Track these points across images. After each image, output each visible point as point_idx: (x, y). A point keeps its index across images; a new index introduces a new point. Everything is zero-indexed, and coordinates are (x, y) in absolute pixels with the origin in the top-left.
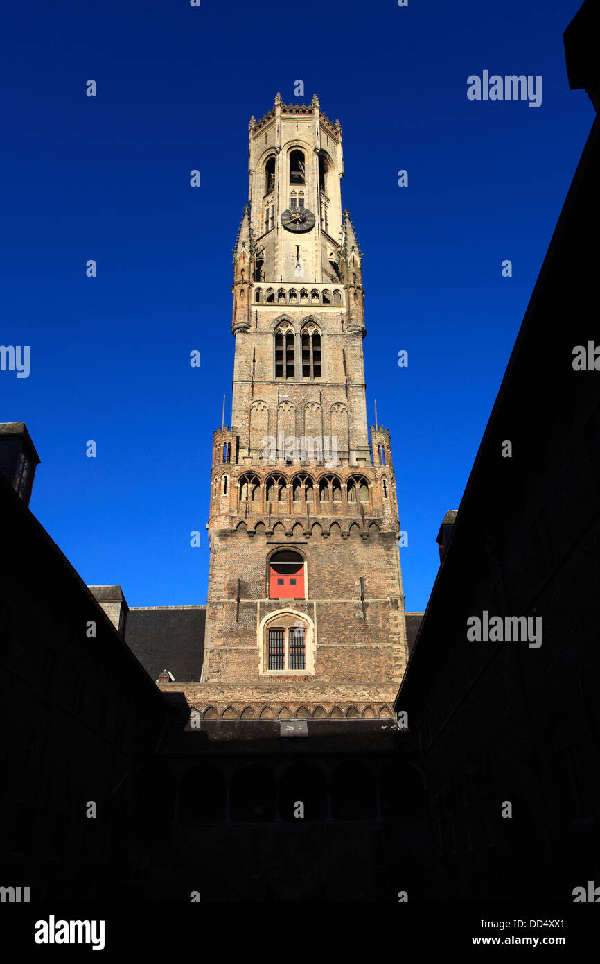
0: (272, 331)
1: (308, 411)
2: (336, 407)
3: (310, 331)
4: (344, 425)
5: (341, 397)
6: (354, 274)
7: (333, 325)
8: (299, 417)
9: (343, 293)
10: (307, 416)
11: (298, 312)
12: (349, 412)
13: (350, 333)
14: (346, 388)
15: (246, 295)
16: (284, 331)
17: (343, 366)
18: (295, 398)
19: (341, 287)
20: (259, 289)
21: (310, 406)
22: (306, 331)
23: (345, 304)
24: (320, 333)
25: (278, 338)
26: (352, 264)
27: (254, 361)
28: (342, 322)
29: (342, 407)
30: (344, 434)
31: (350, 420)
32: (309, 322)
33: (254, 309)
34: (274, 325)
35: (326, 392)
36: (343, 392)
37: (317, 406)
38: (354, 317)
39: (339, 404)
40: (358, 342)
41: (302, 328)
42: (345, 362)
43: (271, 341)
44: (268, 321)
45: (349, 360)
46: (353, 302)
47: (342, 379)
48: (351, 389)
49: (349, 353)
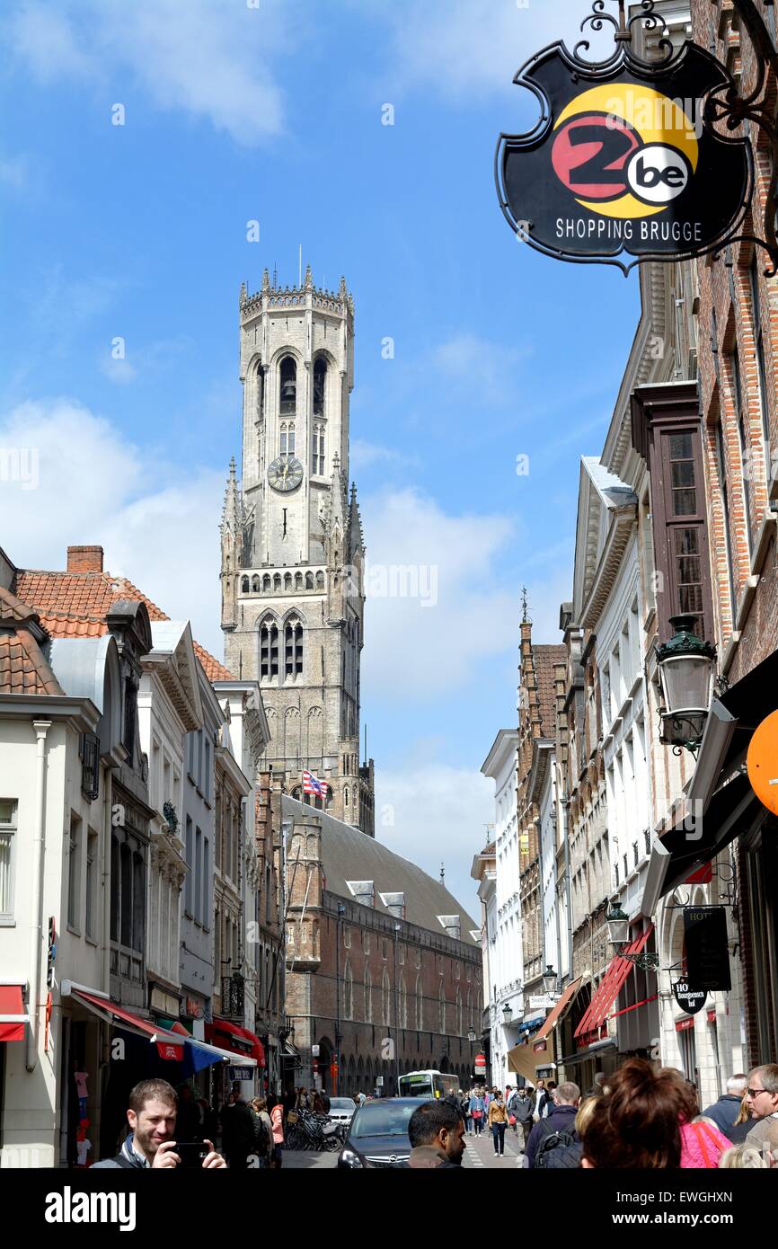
0: (257, 629)
1: (288, 717)
2: (313, 711)
3: (293, 624)
4: (319, 729)
5: (318, 701)
6: (336, 553)
7: (314, 618)
8: (281, 723)
9: (326, 575)
10: (287, 722)
11: (280, 603)
12: (324, 713)
13: (329, 627)
14: (323, 691)
15: (232, 588)
16: (269, 625)
17: (321, 665)
18: (277, 704)
19: (323, 568)
20: (245, 576)
21: (290, 711)
22: (289, 624)
23: (326, 591)
24: (302, 625)
25: (264, 633)
26: (335, 539)
27: (241, 665)
28: (323, 613)
29: (319, 710)
30: (319, 739)
31: (325, 724)
32: (293, 615)
33: (240, 603)
34: (259, 621)
35: (305, 695)
36: (319, 693)
37: (296, 711)
38: (333, 608)
39: (315, 708)
40: (336, 636)
41: (286, 621)
42: (323, 662)
43: (256, 639)
44: (253, 617)
45: (327, 658)
46: (333, 590)
47: (319, 681)
48: (327, 691)
49: (328, 649)
